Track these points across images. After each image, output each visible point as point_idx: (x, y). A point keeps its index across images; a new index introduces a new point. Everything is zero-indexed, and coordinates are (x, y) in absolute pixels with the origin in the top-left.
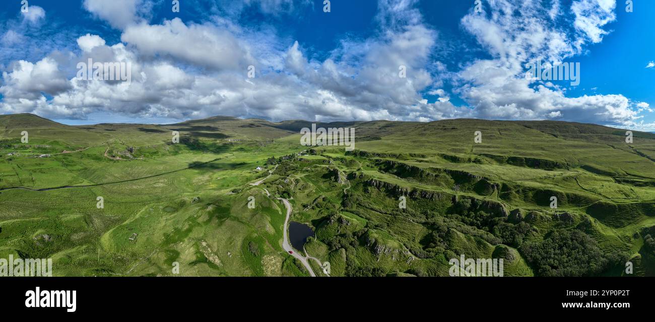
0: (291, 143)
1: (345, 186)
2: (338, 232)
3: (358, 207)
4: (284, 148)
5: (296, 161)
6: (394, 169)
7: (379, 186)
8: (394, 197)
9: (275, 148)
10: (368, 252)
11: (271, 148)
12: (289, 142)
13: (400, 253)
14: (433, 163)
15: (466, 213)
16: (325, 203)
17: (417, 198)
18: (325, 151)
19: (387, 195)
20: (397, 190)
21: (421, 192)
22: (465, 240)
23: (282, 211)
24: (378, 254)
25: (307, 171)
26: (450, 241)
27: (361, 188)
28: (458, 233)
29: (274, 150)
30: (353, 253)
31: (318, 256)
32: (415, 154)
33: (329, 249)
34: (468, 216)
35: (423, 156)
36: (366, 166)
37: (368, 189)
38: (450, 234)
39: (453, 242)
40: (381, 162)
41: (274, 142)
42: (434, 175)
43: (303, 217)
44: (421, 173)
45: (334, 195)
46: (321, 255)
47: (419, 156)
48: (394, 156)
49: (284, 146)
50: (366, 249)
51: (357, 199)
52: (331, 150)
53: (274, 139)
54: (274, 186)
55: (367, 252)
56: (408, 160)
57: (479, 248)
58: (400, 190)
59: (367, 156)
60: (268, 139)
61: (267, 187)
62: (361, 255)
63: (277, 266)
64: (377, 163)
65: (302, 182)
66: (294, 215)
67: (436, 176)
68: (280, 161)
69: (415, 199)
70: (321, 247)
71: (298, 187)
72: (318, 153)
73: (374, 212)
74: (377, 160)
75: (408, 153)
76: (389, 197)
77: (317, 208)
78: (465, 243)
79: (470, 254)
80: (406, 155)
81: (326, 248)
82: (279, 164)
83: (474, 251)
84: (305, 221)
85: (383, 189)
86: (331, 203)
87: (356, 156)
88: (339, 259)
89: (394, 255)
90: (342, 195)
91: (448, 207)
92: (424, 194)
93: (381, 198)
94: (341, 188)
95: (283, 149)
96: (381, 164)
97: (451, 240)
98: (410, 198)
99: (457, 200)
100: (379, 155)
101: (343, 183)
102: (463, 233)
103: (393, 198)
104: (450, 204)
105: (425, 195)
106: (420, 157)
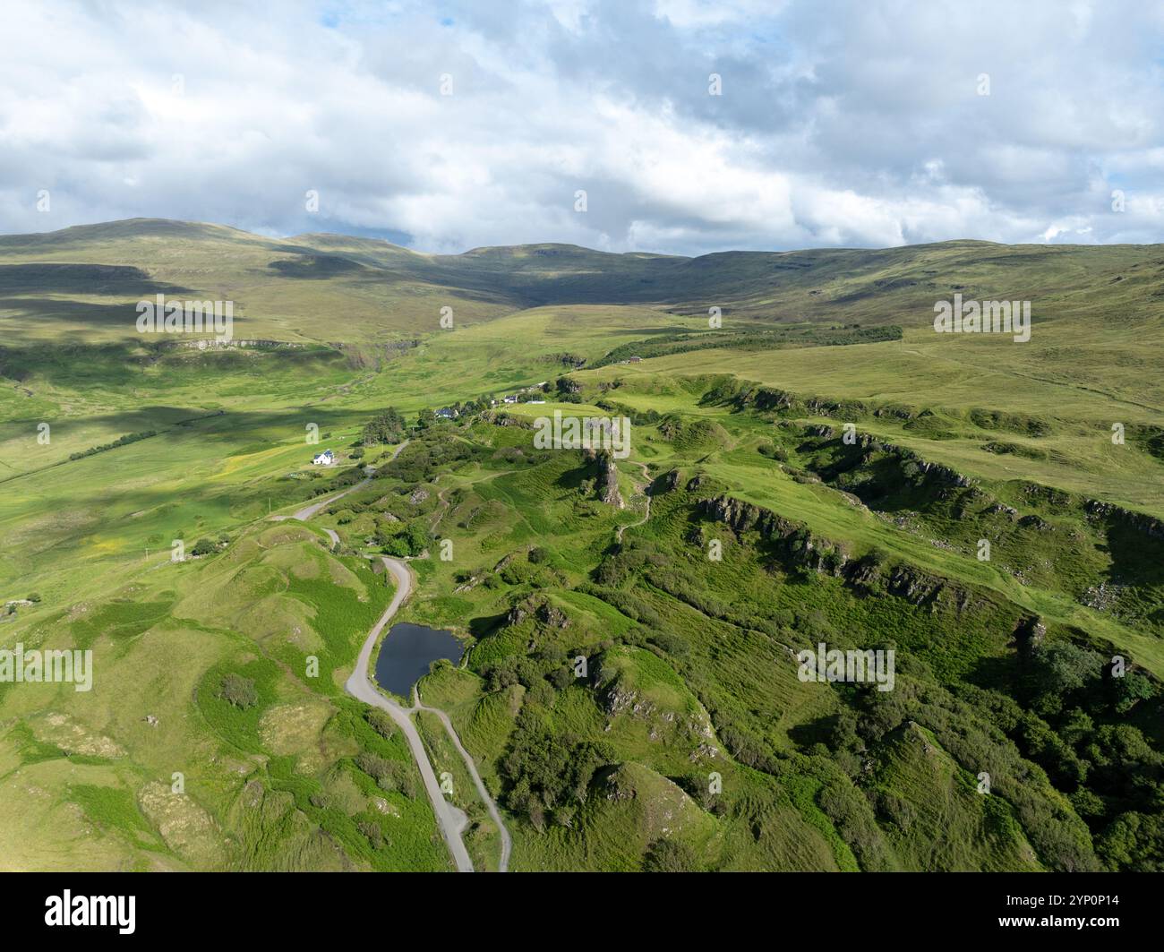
0: (499, 354)
1: (627, 517)
2: (530, 646)
3: (639, 585)
4: (463, 374)
5: (479, 427)
6: (863, 470)
7: (741, 525)
8: (784, 570)
9: (423, 376)
10: (590, 705)
11: (405, 376)
12: (489, 347)
13: (678, 726)
14: (1065, 463)
15: (1051, 703)
16: (535, 568)
17: (868, 590)
18: (616, 385)
19: (760, 561)
20: (798, 544)
21: (895, 570)
22: (946, 786)
23: (372, 592)
24: (613, 713)
25: (511, 461)
26: (886, 761)
27: (679, 527)
28: (934, 750)
29: (418, 384)
30: (544, 702)
31: (447, 706)
32: (995, 416)
33: (485, 689)
34: (1057, 722)
35: (1034, 428)
36: (755, 449)
37: (699, 532)
38: (901, 738)
39: (897, 770)
40: (827, 438)
41: (421, 350)
42: (1018, 514)
43: (445, 611)
44: (960, 500)
45: (580, 545)
46: (458, 702)
47: (1014, 424)
48: (898, 415)
49: (463, 364)
50: (589, 696)
51: (647, 563)
52: (643, 381)
53: (424, 336)
54: (367, 517)
55: (588, 704)
56: (950, 436)
57: (978, 839)
58: (810, 546)
59: (783, 412)
60: (398, 336)
61: (340, 523)
62: (569, 710)
63: (309, 727)
64: (810, 442)
65: (473, 503)
66: (417, 606)
67: (1026, 522)
68: (422, 425)
69: (862, 592)
70: (463, 682)
71: (457, 520)
72: (586, 394)
73: (683, 606)
74: (812, 431)
75: (964, 408)
76: (769, 568)
77: (501, 585)
78: (938, 794)
79: (931, 837)
80: (954, 413)
81: (478, 684)
82: (411, 437)
83: (951, 837)
84: (445, 623)
85: (754, 537)
86: (553, 570)
87: (741, 408)
88: (501, 710)
89: (656, 726)
90: (606, 544)
91: (987, 655)
92: (900, 580)
93: (739, 568)
94: (610, 522)
95: (458, 381)
96: (823, 446)
97: (895, 760)
98: (845, 585)
99: (1037, 640)
100: (831, 408)
101: (622, 506)
102: (955, 757)
103: (780, 575)
104: (999, 647)
105: (905, 587)
106: (1019, 432)
